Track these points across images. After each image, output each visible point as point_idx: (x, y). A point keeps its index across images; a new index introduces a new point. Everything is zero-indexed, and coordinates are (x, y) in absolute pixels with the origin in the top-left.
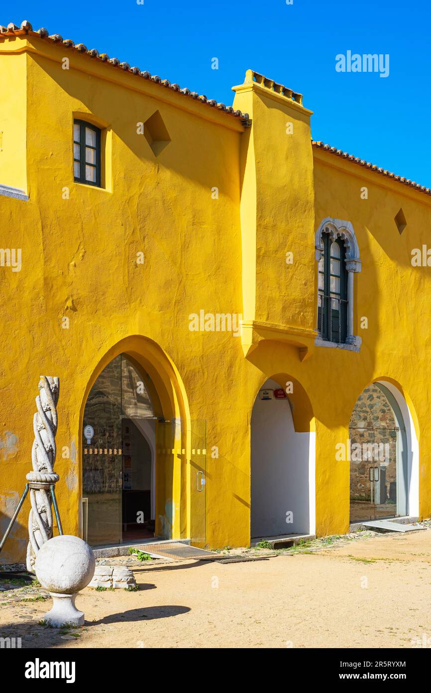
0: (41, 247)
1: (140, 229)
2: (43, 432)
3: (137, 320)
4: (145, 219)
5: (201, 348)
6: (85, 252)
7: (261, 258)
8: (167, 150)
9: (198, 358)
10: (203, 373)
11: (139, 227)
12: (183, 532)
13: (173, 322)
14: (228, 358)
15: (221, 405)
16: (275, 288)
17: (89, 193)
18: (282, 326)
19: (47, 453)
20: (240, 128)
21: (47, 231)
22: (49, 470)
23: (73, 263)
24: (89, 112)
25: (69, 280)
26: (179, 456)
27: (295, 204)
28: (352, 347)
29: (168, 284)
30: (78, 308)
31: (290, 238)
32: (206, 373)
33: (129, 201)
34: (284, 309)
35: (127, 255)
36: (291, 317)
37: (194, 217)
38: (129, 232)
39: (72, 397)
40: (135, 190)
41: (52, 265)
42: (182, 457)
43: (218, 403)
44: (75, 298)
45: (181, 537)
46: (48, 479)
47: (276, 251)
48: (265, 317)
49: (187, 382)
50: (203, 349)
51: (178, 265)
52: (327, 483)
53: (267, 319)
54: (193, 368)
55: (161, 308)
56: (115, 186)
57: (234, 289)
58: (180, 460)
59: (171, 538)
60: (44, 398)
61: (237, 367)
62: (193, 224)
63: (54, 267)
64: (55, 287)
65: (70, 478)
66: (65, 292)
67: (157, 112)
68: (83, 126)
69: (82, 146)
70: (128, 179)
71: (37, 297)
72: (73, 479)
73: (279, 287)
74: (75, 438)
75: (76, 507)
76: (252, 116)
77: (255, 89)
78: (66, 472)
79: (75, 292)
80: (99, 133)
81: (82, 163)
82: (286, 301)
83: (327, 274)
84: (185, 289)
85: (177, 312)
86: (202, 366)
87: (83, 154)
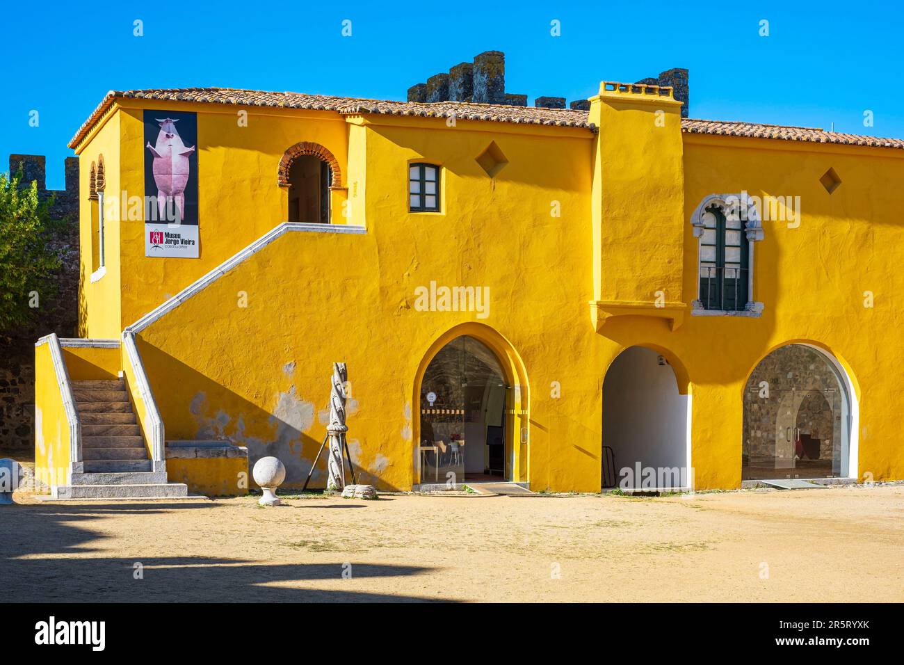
0: (378, 265)
1: (475, 239)
2: (335, 399)
4: (479, 230)
5: (541, 327)
6: (419, 264)
7: (606, 246)
8: (504, 170)
9: (538, 336)
10: (544, 348)
11: (472, 238)
12: (523, 476)
13: (510, 308)
14: (574, 334)
15: (565, 373)
16: (627, 270)
17: (422, 219)
18: (636, 302)
19: (338, 413)
20: (591, 136)
21: (383, 253)
22: (339, 423)
23: (407, 273)
24: (422, 157)
25: (402, 287)
26: (519, 416)
27: (656, 192)
28: (748, 314)
29: (504, 279)
30: (412, 305)
31: (648, 224)
32: (548, 348)
33: (463, 219)
34: (639, 287)
35: (461, 261)
36: (649, 294)
37: (535, 220)
38: (463, 243)
39: (407, 372)
40: (469, 209)
41: (388, 277)
42: (523, 417)
44: (408, 299)
45: (520, 480)
46: (337, 429)
47: (628, 238)
48: (614, 296)
49: (525, 356)
50: (544, 329)
51: (516, 263)
52: (709, 441)
53: (616, 298)
54: (532, 344)
55: (495, 299)
56: (448, 210)
57: (583, 275)
58: (520, 419)
59: (512, 480)
60: (336, 377)
61: (586, 342)
62: (534, 226)
63: (389, 278)
64: (390, 293)
65: (405, 431)
66: (400, 296)
67: (493, 142)
68: (422, 166)
69: (422, 181)
70: (462, 202)
71: (374, 301)
72: (407, 432)
73: (632, 269)
74: (409, 402)
75: (410, 453)
76: (598, 125)
77: (604, 99)
78: (401, 426)
79: (409, 294)
80: (438, 169)
81: (422, 194)
82: (641, 280)
83: (720, 246)
84: (523, 281)
85: (515, 300)
86: (542, 342)
87: (422, 188)
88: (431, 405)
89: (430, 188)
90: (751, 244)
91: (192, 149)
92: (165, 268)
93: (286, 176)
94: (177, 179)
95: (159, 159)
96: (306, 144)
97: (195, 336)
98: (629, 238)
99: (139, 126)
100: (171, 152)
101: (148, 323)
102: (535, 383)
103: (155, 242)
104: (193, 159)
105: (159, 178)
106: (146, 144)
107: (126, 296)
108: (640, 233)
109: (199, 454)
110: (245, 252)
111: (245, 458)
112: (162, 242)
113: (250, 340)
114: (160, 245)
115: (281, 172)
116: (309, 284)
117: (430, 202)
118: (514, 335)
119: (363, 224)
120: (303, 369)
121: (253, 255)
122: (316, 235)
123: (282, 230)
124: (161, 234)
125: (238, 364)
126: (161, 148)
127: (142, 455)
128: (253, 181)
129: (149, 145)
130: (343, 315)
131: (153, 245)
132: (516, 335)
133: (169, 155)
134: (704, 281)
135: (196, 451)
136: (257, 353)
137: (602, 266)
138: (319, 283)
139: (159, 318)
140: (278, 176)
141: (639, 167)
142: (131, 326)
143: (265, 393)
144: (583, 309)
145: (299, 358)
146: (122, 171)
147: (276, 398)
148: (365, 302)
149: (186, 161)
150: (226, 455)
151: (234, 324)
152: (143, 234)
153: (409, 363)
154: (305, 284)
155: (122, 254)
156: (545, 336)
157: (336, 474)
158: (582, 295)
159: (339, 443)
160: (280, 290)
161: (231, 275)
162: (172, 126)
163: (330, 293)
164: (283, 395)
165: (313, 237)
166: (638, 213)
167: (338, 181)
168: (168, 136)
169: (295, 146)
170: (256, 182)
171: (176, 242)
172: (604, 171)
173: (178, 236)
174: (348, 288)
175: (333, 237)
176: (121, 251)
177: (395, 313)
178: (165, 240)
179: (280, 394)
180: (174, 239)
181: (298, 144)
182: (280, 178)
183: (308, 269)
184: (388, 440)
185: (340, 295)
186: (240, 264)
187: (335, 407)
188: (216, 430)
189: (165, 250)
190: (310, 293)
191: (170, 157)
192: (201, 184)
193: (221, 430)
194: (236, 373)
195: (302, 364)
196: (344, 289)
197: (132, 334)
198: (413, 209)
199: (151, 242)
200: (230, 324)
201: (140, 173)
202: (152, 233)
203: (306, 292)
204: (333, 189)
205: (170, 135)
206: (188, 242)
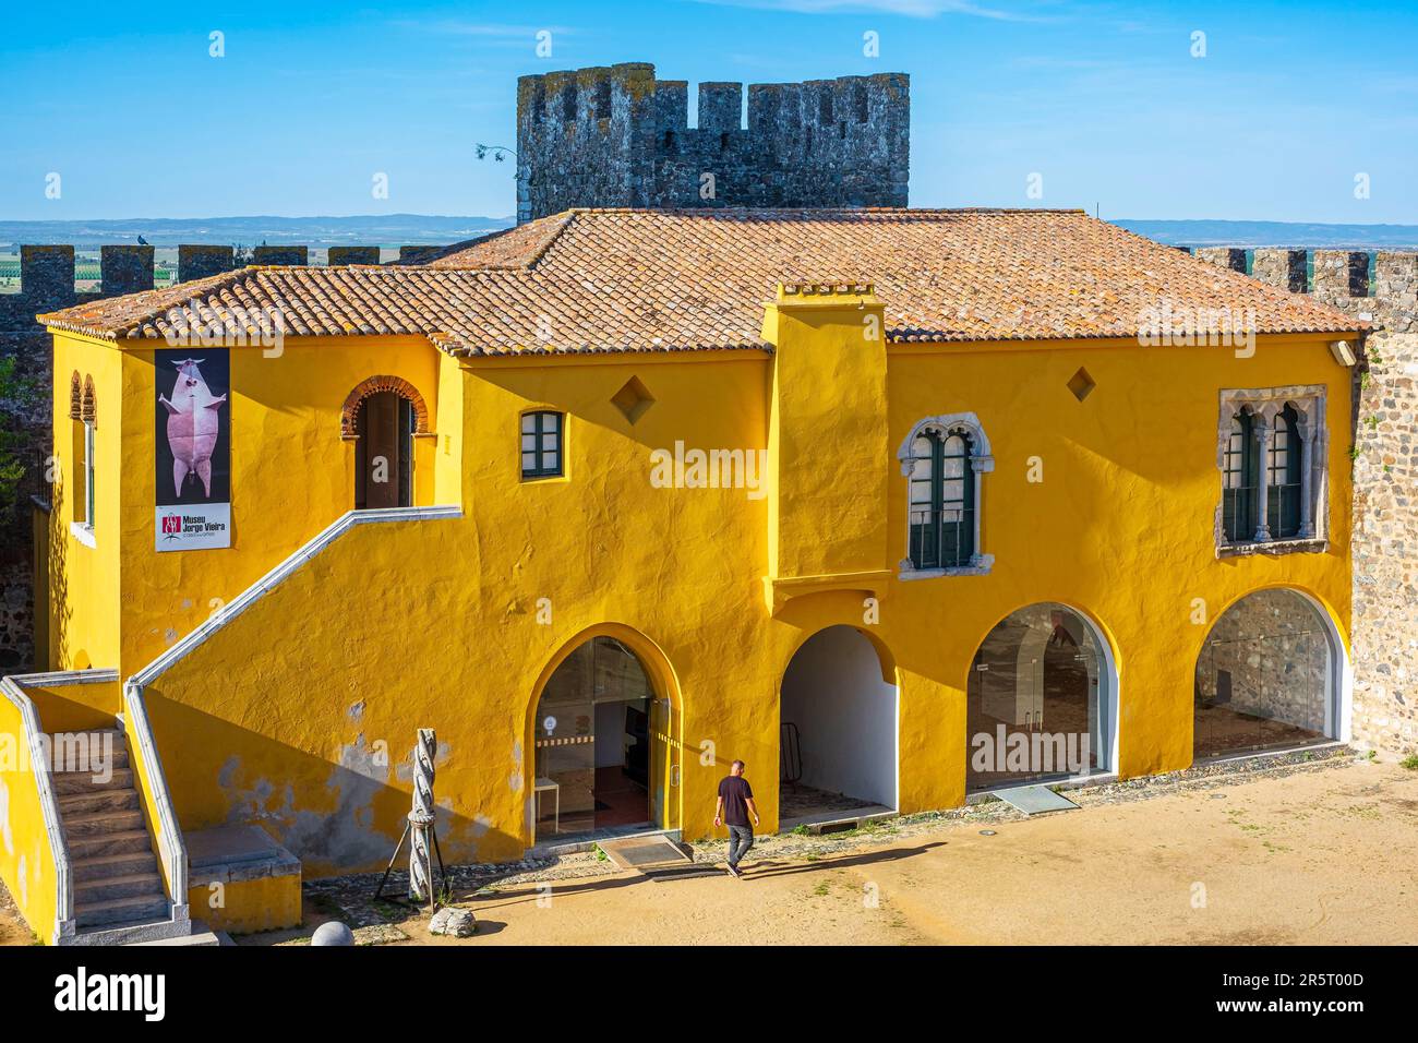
0: (478, 558)
1: (609, 510)
2: (420, 778)
3: (603, 607)
4: (616, 497)
5: (698, 619)
6: (534, 551)
7: (785, 507)
8: (648, 417)
9: (694, 632)
10: (703, 646)
11: (606, 509)
12: (673, 822)
13: (656, 598)
14: (742, 623)
15: (731, 678)
16: (813, 534)
17: (538, 490)
18: (825, 576)
19: (423, 797)
20: (764, 356)
21: (485, 541)
22: (425, 811)
23: (517, 565)
25: (511, 583)
27: (851, 426)
28: (974, 571)
29: (648, 560)
30: (525, 608)
31: (841, 470)
32: (707, 647)
33: (593, 484)
34: (829, 556)
35: (590, 541)
38: (593, 516)
39: (516, 700)
40: (602, 470)
41: (492, 573)
43: (727, 676)
44: (520, 600)
45: (670, 827)
46: (423, 820)
48: (795, 572)
49: (677, 661)
50: (702, 621)
51: (664, 535)
52: (923, 746)
53: (798, 574)
54: (686, 643)
55: (639, 587)
56: (573, 474)
57: (755, 542)
60: (421, 750)
61: (758, 632)
63: (494, 575)
64: (494, 595)
65: (514, 779)
66: (507, 596)
67: (634, 377)
68: (538, 415)
69: (539, 434)
70: (592, 462)
71: (473, 608)
72: (517, 780)
73: (820, 533)
74: (520, 739)
75: (521, 808)
76: (775, 343)
77: (783, 309)
78: (509, 773)
79: (520, 594)
80: (560, 417)
81: (539, 452)
82: (832, 545)
83: (937, 480)
84: (675, 558)
85: (663, 587)
86: (700, 639)
87: (539, 443)
88: (550, 733)
89: (549, 442)
90: (978, 477)
91: (223, 398)
92: (183, 566)
93: (353, 424)
94: (201, 442)
95: (176, 416)
96: (379, 378)
97: (227, 680)
98: (814, 492)
99: (148, 371)
100: (192, 405)
101: (162, 669)
102: (689, 695)
103: (170, 530)
104: (223, 411)
105: (176, 442)
106: (157, 397)
107: (127, 608)
108: (830, 484)
109: (233, 877)
110: (295, 559)
111: (297, 875)
112: (179, 530)
113: (302, 679)
114: (176, 534)
115: (345, 421)
116: (384, 593)
117: (549, 461)
118: (662, 632)
119: (459, 503)
120: (376, 710)
121: (307, 562)
122: (394, 525)
123: (347, 524)
124: (179, 518)
125: (286, 713)
126: (178, 401)
127: (155, 888)
128: (306, 435)
129: (162, 398)
130: (431, 631)
131: (166, 535)
132: (665, 634)
133: (190, 409)
134: (915, 529)
135: (229, 874)
136: (312, 695)
137: (780, 532)
138: (398, 591)
139: (177, 660)
140: (342, 425)
141: (830, 395)
142: (137, 676)
143: (323, 748)
144: (754, 589)
145: (370, 696)
146: (124, 436)
147: (337, 755)
148: (460, 609)
149: (214, 416)
150: (270, 874)
151: (280, 659)
152: (153, 521)
153: (521, 685)
154: (379, 594)
155: (124, 552)
156: (705, 630)
157: (420, 879)
158: (752, 571)
159: (425, 838)
160: (344, 606)
161: (277, 592)
162: (195, 369)
163: (413, 603)
164: (347, 747)
165: (390, 529)
166: (828, 457)
167: (425, 425)
168: (189, 384)
169: (365, 383)
170: (310, 436)
171: (199, 529)
172: (783, 406)
173: (202, 519)
174: (437, 594)
175: (417, 526)
176: (122, 547)
177: (502, 621)
178: (183, 526)
179: (343, 747)
180: (195, 525)
181: (370, 380)
182: (344, 428)
183: (383, 573)
184: (491, 794)
185: (425, 604)
186: (291, 576)
187: (420, 788)
188: (255, 805)
189: (183, 541)
190: (386, 605)
191: (192, 413)
192: (234, 445)
193: (261, 804)
194: (283, 725)
195: (373, 702)
196: (432, 595)
197: (138, 687)
198: (527, 475)
199: (164, 531)
200: (275, 659)
201: (149, 438)
202: (165, 519)
203: (381, 605)
204: (417, 437)
205: (192, 383)
206: (215, 527)
